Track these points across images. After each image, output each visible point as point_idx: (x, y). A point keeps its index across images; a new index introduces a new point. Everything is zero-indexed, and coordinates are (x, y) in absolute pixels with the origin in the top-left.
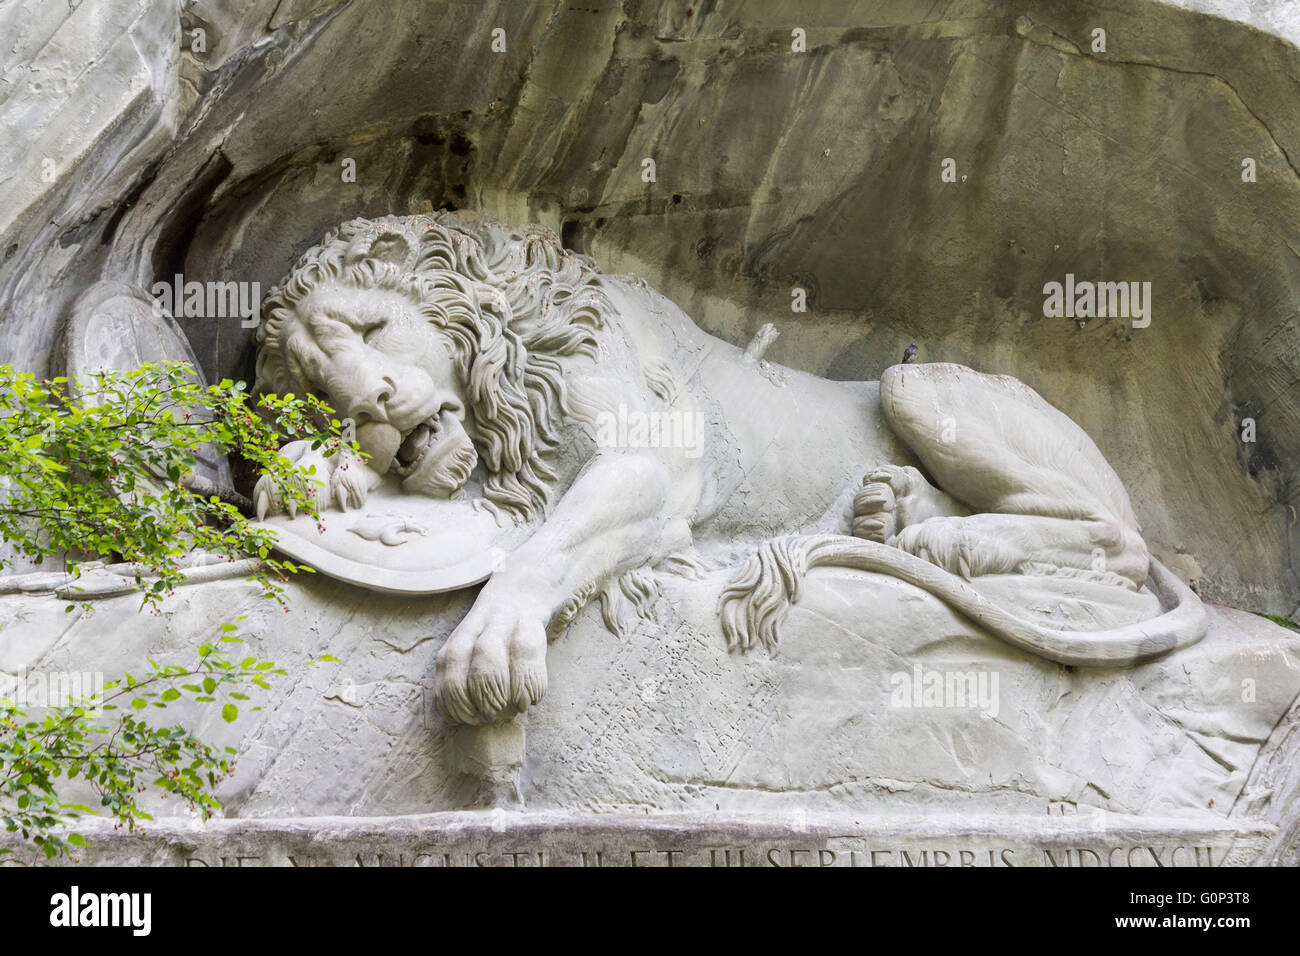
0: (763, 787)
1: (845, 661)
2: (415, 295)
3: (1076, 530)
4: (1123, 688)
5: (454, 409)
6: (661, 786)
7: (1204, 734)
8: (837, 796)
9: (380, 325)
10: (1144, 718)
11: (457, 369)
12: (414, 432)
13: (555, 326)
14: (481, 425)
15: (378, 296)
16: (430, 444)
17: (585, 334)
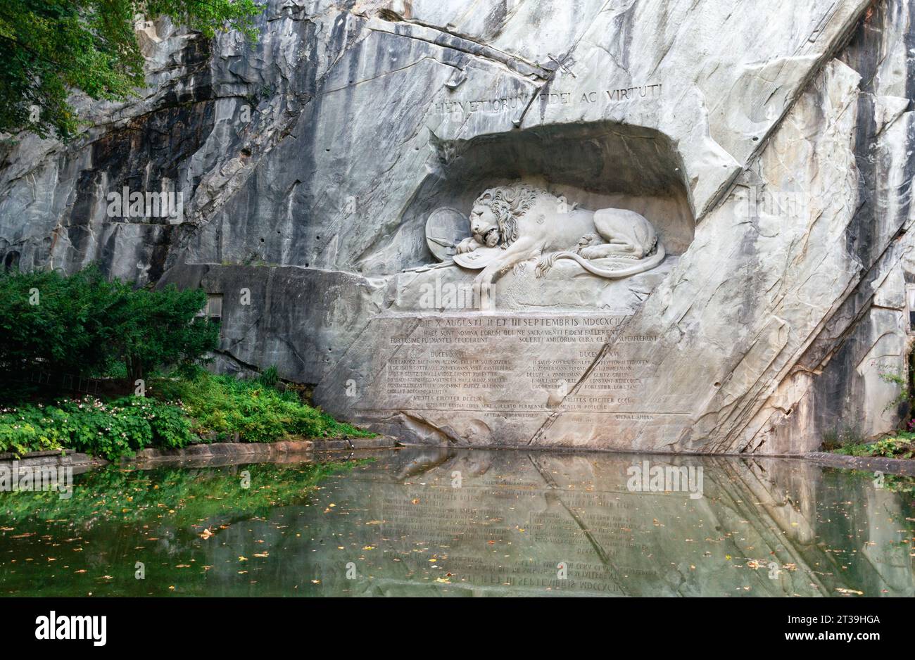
2: (489, 206)
5: (495, 229)
7: (638, 293)
9: (482, 213)
11: (496, 221)
12: (485, 235)
13: (518, 209)
14: (501, 232)
15: (484, 207)
16: (489, 237)
17: (523, 211)
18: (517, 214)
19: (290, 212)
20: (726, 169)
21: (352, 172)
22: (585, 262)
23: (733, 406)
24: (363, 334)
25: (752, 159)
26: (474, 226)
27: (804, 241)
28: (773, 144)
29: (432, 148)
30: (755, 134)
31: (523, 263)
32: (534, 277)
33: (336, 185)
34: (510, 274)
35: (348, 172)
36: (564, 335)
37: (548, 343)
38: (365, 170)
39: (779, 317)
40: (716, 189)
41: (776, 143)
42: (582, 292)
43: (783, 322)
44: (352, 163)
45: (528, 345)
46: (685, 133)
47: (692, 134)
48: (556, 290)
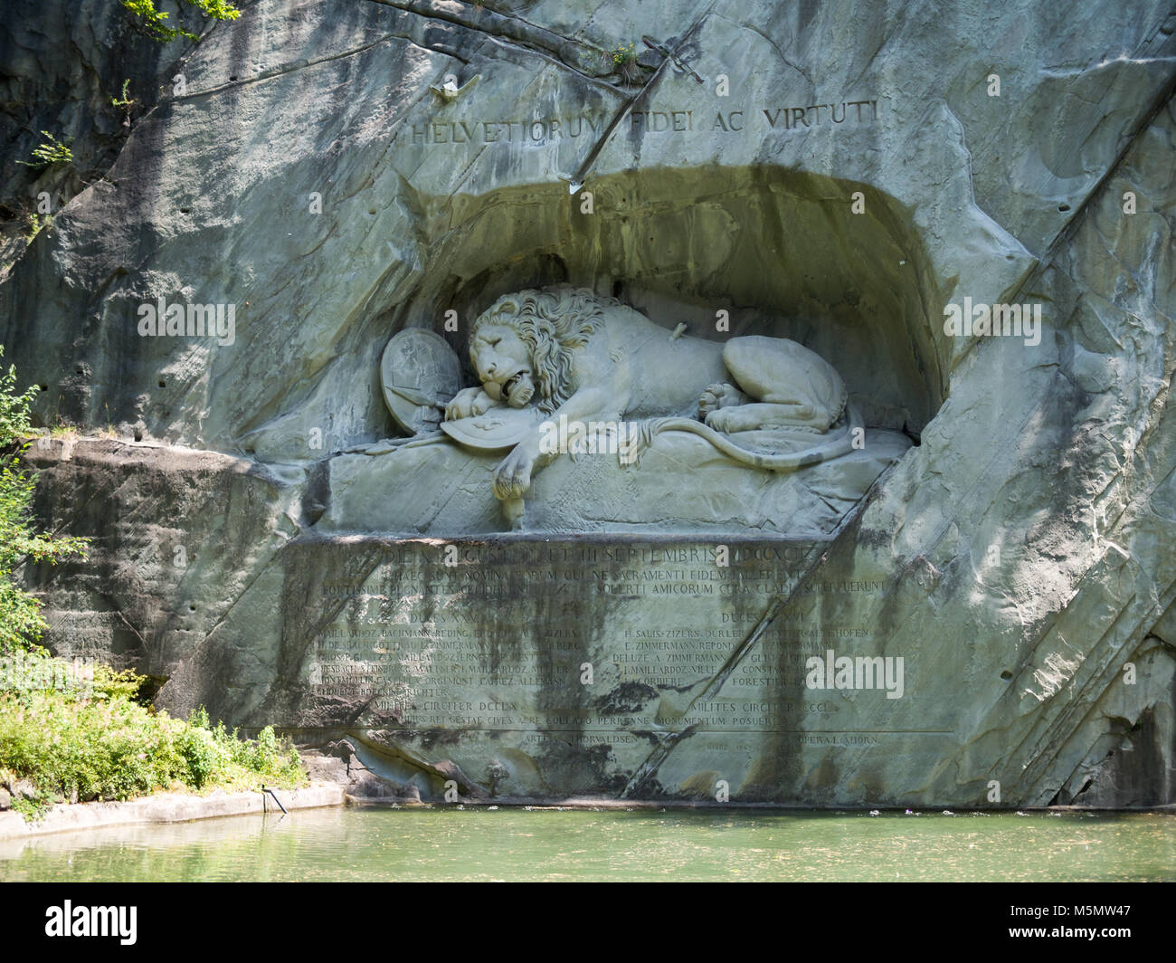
0: (629, 522)
1: (669, 470)
2: (513, 327)
3: (791, 409)
4: (794, 479)
5: (527, 372)
6: (585, 522)
7: (830, 498)
8: (661, 526)
9: (499, 341)
10: (800, 492)
11: (529, 356)
12: (507, 383)
13: (571, 335)
15: (501, 328)
16: (513, 388)
17: (584, 338)
18: (570, 344)
19: (102, 332)
20: (1010, 262)
21: (234, 256)
22: (719, 438)
23: (1036, 717)
24: (263, 577)
25: (1058, 246)
28: (1094, 216)
29: (402, 212)
30: (1062, 199)
35: (226, 253)
36: (688, 579)
37: (655, 595)
38: (263, 250)
41: (1099, 218)
42: (715, 497)
43: (1127, 555)
44: (234, 237)
45: (614, 598)
46: (927, 194)
47: (942, 195)
48: (662, 491)
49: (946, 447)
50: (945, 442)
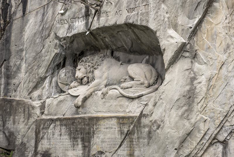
0: (103, 112)
1: (111, 99)
2: (83, 66)
4: (137, 100)
5: (86, 76)
6: (95, 112)
8: (110, 113)
11: (86, 72)
12: (82, 79)
13: (96, 67)
14: (88, 78)
15: (81, 66)
16: (83, 80)
17: (98, 67)
18: (95, 69)
19: (3, 74)
20: (176, 44)
21: (25, 54)
22: (122, 91)
24: (31, 127)
25: (190, 38)
26: (76, 76)
27: (215, 77)
28: (200, 29)
29: (57, 41)
30: (190, 25)
31: (96, 92)
32: (100, 99)
33: (20, 61)
34: (91, 97)
36: (111, 126)
37: (104, 130)
38: (31, 53)
39: (204, 115)
40: (173, 54)
42: (120, 105)
43: (206, 118)
44: (25, 50)
45: (96, 131)
46: (159, 27)
47: (162, 27)
48: (110, 104)
49: (163, 92)
50: (163, 91)
